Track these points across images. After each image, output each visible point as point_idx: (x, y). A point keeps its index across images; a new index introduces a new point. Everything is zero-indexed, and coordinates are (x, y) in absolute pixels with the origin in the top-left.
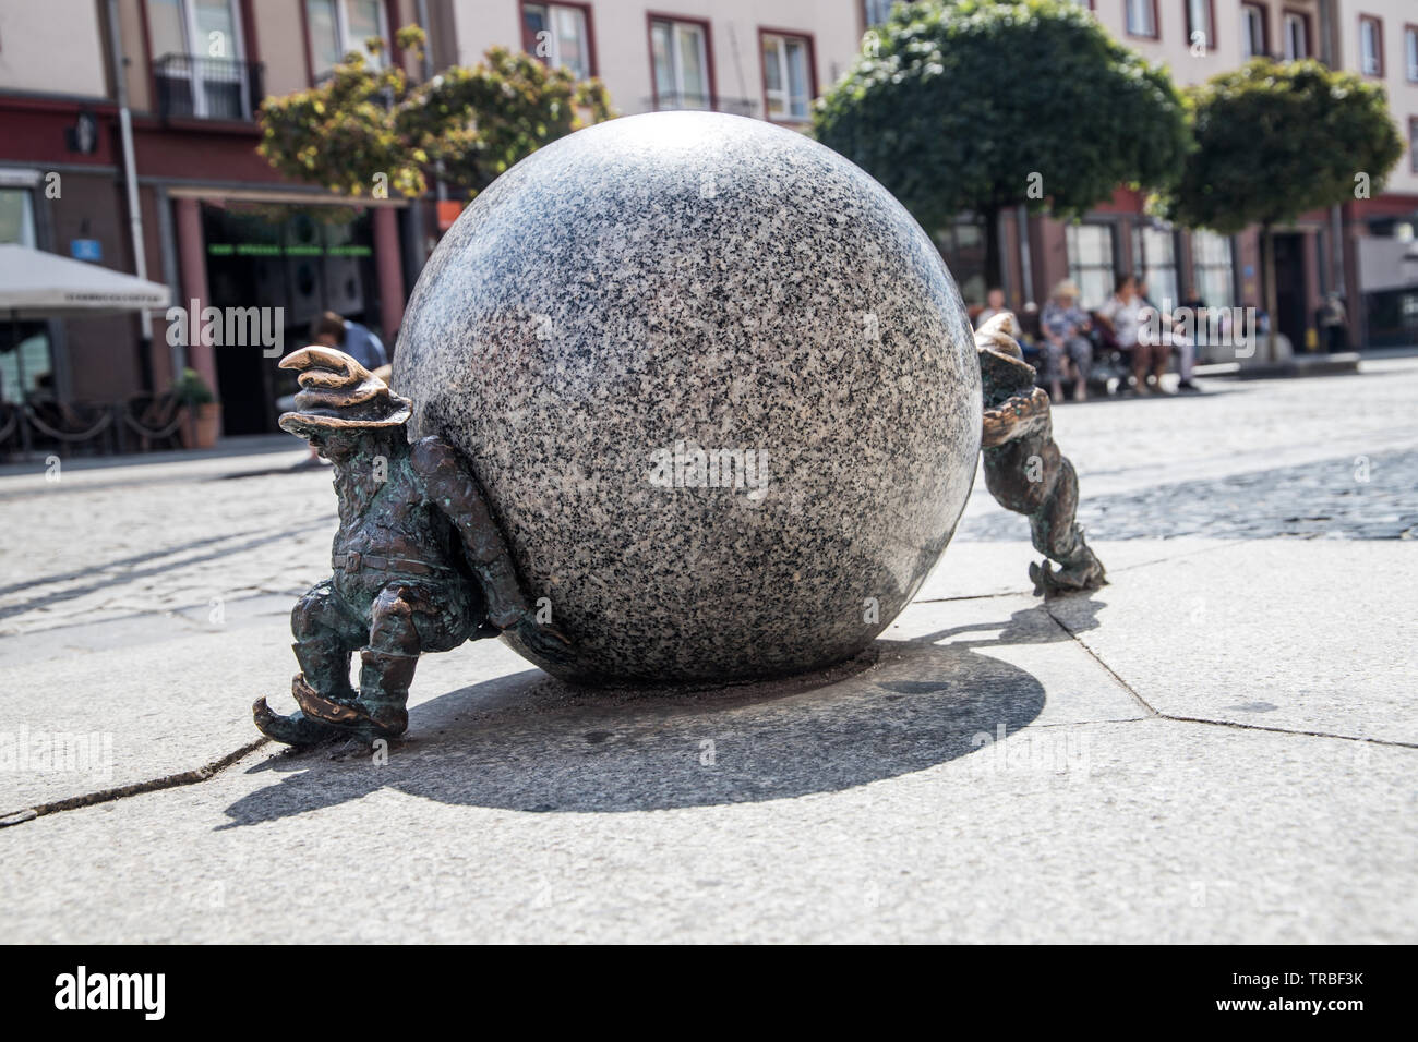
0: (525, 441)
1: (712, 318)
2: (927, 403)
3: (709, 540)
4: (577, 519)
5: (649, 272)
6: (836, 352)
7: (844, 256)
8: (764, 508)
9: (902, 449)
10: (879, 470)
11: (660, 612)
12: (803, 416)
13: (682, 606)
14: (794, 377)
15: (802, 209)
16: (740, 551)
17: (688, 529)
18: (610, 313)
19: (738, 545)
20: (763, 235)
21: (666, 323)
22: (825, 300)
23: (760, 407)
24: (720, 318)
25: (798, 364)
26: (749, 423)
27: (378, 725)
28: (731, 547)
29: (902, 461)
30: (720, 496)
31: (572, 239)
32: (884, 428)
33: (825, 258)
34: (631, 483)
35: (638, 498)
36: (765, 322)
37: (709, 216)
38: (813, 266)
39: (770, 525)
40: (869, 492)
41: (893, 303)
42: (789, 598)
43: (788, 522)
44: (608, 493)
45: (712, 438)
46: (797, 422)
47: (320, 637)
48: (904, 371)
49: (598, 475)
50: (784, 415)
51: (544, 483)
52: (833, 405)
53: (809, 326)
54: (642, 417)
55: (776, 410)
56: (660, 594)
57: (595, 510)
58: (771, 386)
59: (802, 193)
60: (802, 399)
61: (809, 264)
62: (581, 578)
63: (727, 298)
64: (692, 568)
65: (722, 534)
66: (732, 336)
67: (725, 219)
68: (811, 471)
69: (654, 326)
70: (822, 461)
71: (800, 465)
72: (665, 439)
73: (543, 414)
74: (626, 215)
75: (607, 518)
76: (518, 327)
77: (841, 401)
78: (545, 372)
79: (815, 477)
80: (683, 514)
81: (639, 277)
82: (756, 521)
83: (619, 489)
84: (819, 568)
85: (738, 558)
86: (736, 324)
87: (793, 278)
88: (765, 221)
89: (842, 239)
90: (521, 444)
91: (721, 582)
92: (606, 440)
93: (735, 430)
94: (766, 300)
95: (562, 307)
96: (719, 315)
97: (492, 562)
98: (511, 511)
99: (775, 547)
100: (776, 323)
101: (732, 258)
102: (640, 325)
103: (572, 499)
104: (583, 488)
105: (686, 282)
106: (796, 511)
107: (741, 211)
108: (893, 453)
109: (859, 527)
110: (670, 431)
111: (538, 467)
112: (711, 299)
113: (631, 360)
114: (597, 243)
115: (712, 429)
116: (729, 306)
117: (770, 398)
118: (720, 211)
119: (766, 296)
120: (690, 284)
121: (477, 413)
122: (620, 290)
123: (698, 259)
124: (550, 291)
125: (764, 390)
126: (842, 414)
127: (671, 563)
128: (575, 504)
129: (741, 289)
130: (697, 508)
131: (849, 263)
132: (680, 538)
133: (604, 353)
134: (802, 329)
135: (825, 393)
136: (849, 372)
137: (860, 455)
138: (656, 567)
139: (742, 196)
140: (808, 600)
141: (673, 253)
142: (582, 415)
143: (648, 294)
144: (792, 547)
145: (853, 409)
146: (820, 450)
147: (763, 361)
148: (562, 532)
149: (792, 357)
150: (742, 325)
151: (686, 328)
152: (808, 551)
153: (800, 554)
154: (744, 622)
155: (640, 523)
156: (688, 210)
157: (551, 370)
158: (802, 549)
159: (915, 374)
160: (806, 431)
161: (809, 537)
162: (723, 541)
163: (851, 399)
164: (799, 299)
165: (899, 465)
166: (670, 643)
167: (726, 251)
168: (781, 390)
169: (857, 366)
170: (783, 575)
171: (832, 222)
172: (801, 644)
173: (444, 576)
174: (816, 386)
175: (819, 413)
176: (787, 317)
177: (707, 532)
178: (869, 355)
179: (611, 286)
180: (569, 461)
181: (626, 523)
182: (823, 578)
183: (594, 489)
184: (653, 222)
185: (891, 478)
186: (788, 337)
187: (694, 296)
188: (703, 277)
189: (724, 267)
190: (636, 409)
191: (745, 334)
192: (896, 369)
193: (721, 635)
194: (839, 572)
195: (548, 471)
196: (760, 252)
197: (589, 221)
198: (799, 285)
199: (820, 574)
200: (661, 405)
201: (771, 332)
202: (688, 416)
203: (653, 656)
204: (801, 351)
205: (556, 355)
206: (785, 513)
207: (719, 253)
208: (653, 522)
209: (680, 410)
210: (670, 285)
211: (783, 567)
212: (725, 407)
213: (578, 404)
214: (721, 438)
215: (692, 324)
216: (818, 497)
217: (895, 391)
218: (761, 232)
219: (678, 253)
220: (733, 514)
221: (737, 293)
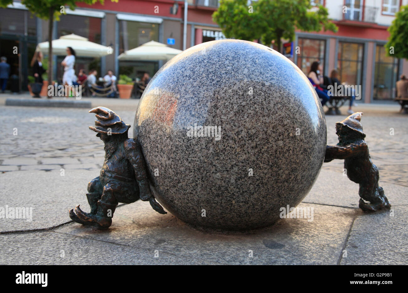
0: (154, 145)
1: (211, 115)
2: (288, 150)
3: (203, 186)
4: (165, 172)
5: (195, 97)
6: (253, 130)
7: (264, 97)
8: (221, 179)
9: (276, 165)
10: (265, 171)
11: (190, 205)
12: (237, 151)
13: (196, 204)
14: (236, 137)
15: (253, 80)
16: (214, 191)
17: (197, 181)
18: (181, 109)
19: (213, 189)
20: (235, 88)
21: (197, 114)
22: (252, 112)
23: (223, 146)
24: (214, 115)
25: (238, 133)
26: (218, 151)
27: (99, 224)
28: (210, 189)
29: (275, 169)
30: (207, 173)
31: (177, 83)
32: (268, 158)
33: (256, 97)
34: (180, 164)
35: (182, 169)
36: (229, 118)
37: (219, 80)
38: (251, 100)
39: (224, 184)
40: (261, 178)
41: (280, 115)
42: (232, 208)
43: (230, 184)
44: (174, 166)
45: (206, 154)
46: (235, 152)
47: (94, 193)
48: (280, 139)
49: (171, 159)
50: (231, 150)
51: (157, 159)
52: (249, 148)
53: (244, 121)
54: (185, 144)
55: (228, 147)
56: (189, 199)
57: (170, 170)
58: (228, 140)
59: (255, 74)
60: (238, 145)
61: (249, 99)
62: (167, 190)
63: (218, 108)
64: (198, 193)
65: (207, 185)
66: (217, 121)
67: (224, 81)
68: (239, 169)
69: (193, 115)
70: (243, 166)
71: (235, 167)
72: (191, 152)
73: (159, 138)
74: (194, 76)
75: (173, 173)
76: (157, 109)
77: (252, 147)
78: (161, 124)
79: (240, 171)
80: (196, 176)
81: (192, 98)
82: (219, 183)
83: (177, 165)
84: (242, 200)
85: (213, 193)
86: (219, 117)
87: (242, 104)
88: (238, 83)
89: (265, 91)
90: (152, 146)
91: (208, 199)
92: (174, 149)
93: (213, 152)
94: (231, 110)
95: (169, 104)
96: (214, 114)
97: (141, 180)
98: (150, 165)
99: (226, 192)
100: (233, 118)
101: (223, 95)
102: (189, 114)
103: (164, 165)
104: (167, 163)
105: (206, 101)
106: (233, 181)
107: (230, 79)
108: (272, 166)
109: (257, 189)
110: (193, 150)
111: (156, 153)
112: (212, 108)
113: (184, 125)
114: (183, 85)
115: (206, 151)
116: (218, 111)
117: (227, 143)
118: (223, 78)
119: (231, 109)
120: (207, 102)
121: (144, 133)
122: (185, 102)
123: (212, 94)
124: (167, 99)
125: (225, 140)
126: (252, 152)
127: (192, 191)
128: (165, 167)
129: (223, 106)
130: (200, 175)
131: (265, 100)
132: (194, 184)
133: (177, 121)
134: (242, 122)
135: (247, 144)
136: (257, 138)
137: (258, 166)
138: (188, 191)
139: (233, 73)
140: (239, 209)
141: (204, 91)
142: (168, 140)
143: (193, 104)
144: (231, 192)
145: (256, 150)
146: (243, 163)
147: (226, 131)
148: (162, 175)
149: (237, 130)
150: (221, 118)
151: (203, 117)
152: (237, 194)
153: (234, 195)
154: (217, 213)
155: (183, 177)
156: (213, 77)
157: (162, 124)
158: (235, 193)
159: (284, 140)
160: (238, 156)
161: (238, 190)
162: (208, 187)
163: (256, 147)
164: (243, 111)
165: (274, 170)
166: (195, 214)
167: (221, 93)
168: (231, 141)
169: (261, 136)
170: (229, 201)
171: (263, 85)
172: (239, 222)
173: (129, 181)
174: (243, 141)
175: (244, 150)
176: (237, 117)
177: (203, 183)
178: (266, 133)
179: (183, 100)
180: (164, 153)
181: (179, 176)
182: (243, 204)
183: (170, 163)
184: (201, 80)
185: (270, 174)
186: (236, 124)
187: (207, 107)
188: (211, 100)
189: (219, 98)
190: (183, 141)
191: (221, 121)
192: (276, 138)
193: (210, 215)
194: (250, 203)
195: (159, 155)
196: (233, 94)
197: (183, 77)
198: (244, 106)
199: (242, 202)
200: (191, 141)
201: (230, 122)
202: (199, 146)
203: (191, 217)
204: (240, 129)
205: (165, 120)
206: (229, 181)
207: (219, 93)
208: (186, 177)
209: (197, 143)
210: (201, 102)
211: (229, 198)
212: (211, 144)
213: (168, 136)
214: (209, 154)
215: (205, 116)
216: (241, 178)
217: (275, 146)
218: (235, 87)
219: (206, 91)
220: (211, 179)
221: (221, 107)
